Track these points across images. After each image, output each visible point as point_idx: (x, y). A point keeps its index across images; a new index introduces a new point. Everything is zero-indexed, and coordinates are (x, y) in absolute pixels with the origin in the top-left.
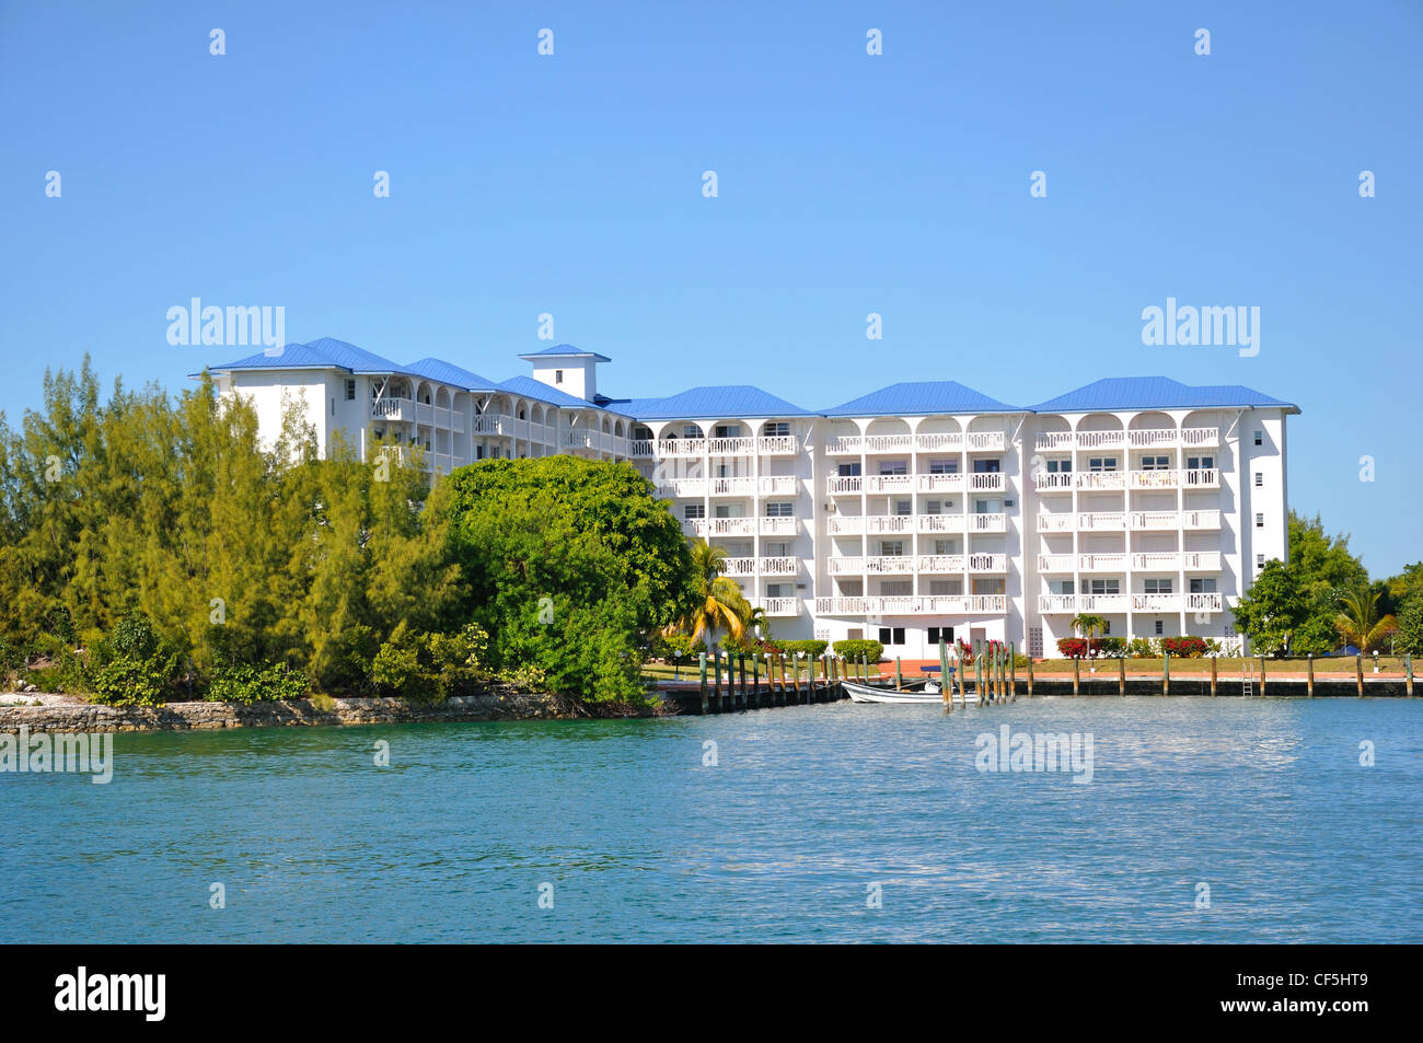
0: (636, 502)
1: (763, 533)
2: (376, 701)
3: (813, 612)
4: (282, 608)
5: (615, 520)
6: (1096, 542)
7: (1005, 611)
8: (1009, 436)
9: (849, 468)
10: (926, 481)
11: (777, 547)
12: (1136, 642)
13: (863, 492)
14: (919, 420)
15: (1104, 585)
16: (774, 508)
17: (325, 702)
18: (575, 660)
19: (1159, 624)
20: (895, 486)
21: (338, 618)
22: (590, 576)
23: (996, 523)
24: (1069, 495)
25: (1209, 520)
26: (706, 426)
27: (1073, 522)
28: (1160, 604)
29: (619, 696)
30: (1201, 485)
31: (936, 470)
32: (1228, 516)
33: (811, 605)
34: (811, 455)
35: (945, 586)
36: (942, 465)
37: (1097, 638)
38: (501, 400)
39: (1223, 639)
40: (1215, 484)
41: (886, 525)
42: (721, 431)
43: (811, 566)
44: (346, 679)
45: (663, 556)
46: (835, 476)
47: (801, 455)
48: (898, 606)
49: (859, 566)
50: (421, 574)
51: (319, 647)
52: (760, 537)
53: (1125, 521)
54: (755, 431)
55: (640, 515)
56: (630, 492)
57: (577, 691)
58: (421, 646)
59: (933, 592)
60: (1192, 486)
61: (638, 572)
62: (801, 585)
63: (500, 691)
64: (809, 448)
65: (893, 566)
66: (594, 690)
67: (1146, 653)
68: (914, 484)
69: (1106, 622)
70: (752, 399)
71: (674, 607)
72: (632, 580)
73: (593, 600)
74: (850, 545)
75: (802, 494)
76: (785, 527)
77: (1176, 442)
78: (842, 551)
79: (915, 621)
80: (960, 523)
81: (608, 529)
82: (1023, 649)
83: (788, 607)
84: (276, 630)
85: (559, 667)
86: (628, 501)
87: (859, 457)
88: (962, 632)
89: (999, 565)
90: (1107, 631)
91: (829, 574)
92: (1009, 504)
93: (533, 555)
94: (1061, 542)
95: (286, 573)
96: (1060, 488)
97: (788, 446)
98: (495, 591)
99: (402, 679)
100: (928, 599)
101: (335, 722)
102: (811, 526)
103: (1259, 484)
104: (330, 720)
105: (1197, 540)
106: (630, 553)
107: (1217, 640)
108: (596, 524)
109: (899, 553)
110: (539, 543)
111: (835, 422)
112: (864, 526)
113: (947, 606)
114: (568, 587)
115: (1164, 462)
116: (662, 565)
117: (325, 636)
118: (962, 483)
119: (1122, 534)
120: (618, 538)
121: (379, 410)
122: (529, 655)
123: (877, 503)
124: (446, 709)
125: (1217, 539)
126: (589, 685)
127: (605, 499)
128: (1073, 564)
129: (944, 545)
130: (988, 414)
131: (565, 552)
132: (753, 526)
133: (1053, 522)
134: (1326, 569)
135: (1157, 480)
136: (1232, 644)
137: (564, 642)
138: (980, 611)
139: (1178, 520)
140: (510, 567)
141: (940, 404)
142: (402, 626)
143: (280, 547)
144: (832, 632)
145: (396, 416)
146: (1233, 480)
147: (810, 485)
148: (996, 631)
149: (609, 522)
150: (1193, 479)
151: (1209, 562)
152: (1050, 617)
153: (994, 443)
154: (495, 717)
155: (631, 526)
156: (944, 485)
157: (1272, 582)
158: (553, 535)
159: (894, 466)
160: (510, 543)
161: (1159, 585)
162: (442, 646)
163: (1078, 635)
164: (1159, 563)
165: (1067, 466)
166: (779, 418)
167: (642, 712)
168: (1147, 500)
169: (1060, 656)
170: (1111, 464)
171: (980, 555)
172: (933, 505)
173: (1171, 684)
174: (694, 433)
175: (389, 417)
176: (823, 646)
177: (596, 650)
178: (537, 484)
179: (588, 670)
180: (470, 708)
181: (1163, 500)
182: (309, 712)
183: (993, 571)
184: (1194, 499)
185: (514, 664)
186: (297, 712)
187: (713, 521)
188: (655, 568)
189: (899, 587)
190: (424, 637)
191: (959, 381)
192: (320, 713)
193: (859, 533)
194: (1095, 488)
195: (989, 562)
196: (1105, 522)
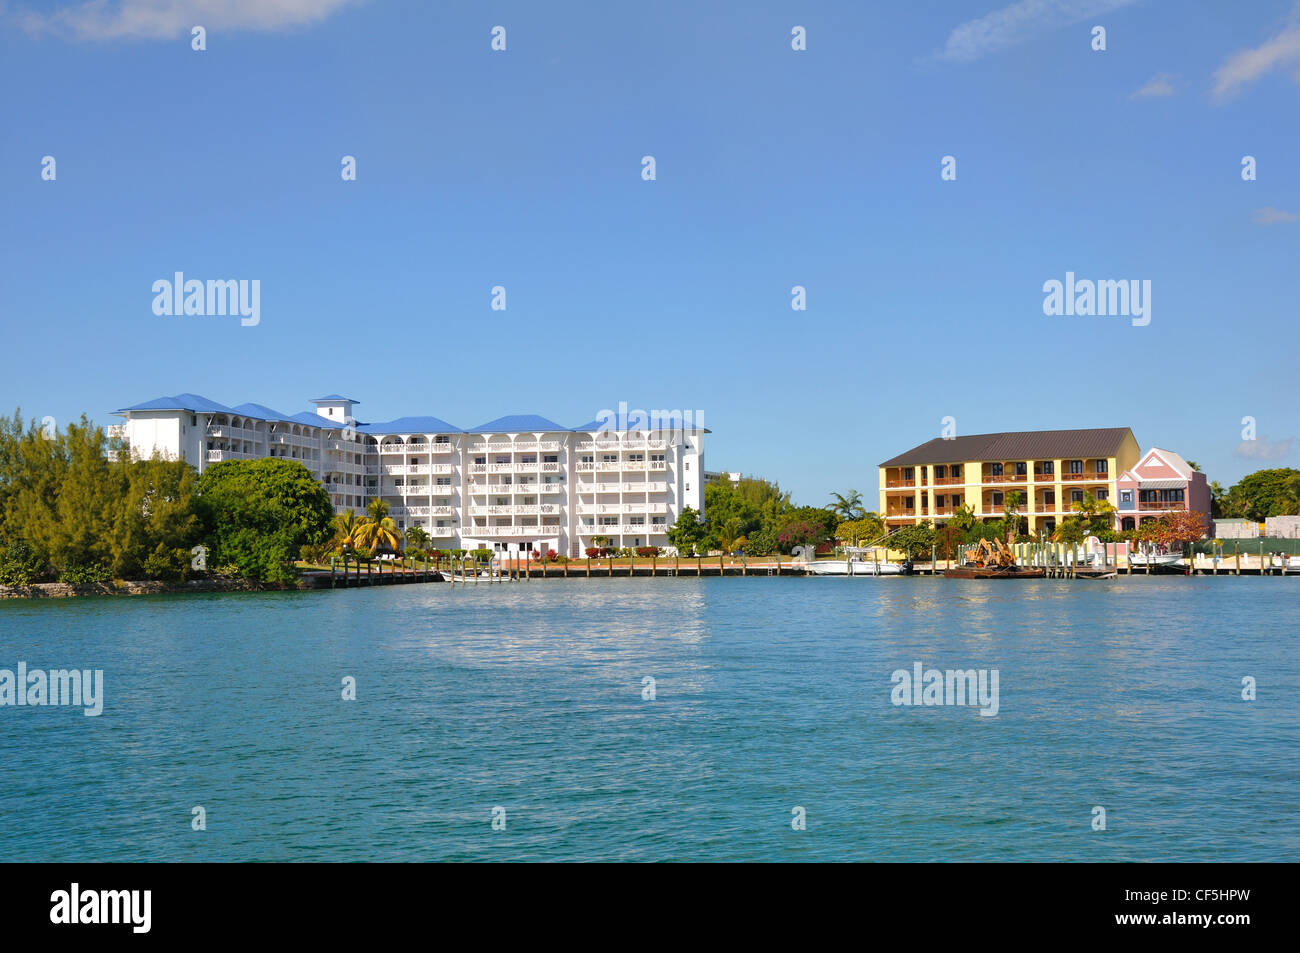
0: (301, 482)
1: (435, 494)
2: (149, 583)
3: (461, 535)
4: (98, 536)
5: (290, 491)
6: (605, 498)
7: (557, 534)
8: (562, 443)
9: (480, 460)
10: (520, 467)
11: (441, 501)
12: (625, 550)
13: (487, 473)
14: (515, 435)
15: (611, 520)
16: (441, 481)
17: (121, 583)
18: (256, 562)
19: (637, 540)
20: (504, 469)
21: (126, 541)
22: (269, 519)
23: (555, 489)
24: (592, 474)
25: (661, 487)
26: (405, 438)
27: (595, 488)
28: (638, 530)
29: (278, 579)
30: (658, 469)
31: (525, 461)
32: (671, 485)
33: (459, 531)
34: (461, 453)
35: (529, 521)
36: (528, 458)
37: (605, 547)
38: (283, 425)
39: (668, 548)
40: (664, 469)
41: (498, 490)
42: (414, 440)
43: (460, 511)
44: (132, 572)
45: (314, 509)
46: (473, 464)
47: (455, 453)
48: (505, 532)
49: (485, 511)
50: (175, 519)
51: (117, 556)
52: (433, 496)
53: (620, 488)
54: (430, 441)
55: (303, 488)
56: (299, 476)
57: (258, 577)
58: (172, 555)
59: (523, 525)
60: (653, 470)
61: (301, 517)
62: (454, 521)
63: (216, 578)
64: (459, 449)
65: (503, 511)
66: (266, 577)
67: (628, 554)
68: (512, 469)
69: (611, 540)
70: (430, 423)
71: (320, 534)
72: (299, 522)
73: (271, 532)
74: (480, 500)
75: (455, 474)
76: (446, 491)
77: (644, 447)
78: (477, 502)
79: (513, 539)
80: (536, 489)
81: (287, 495)
82: (569, 554)
83: (448, 533)
84: (94, 547)
85: (247, 565)
86: (297, 482)
87: (485, 454)
88: (537, 546)
89: (556, 511)
90: (611, 544)
91: (469, 515)
92: (562, 478)
93: (239, 509)
94: (588, 498)
95: (100, 519)
96: (589, 471)
97: (447, 448)
98: (217, 528)
99: (159, 572)
100: (520, 528)
101: (127, 593)
102: (460, 490)
103: (687, 468)
104: (124, 591)
105: (655, 497)
106: (298, 507)
107: (664, 548)
108: (280, 493)
109: (506, 504)
110: (242, 503)
111: (473, 436)
112: (486, 490)
113: (530, 531)
114: (258, 525)
115: (640, 457)
116: (314, 514)
117: (120, 550)
118: (538, 468)
119: (618, 494)
120: (291, 500)
121: (209, 432)
122: (233, 559)
123: (494, 478)
124: (187, 587)
125: (666, 497)
126: (263, 574)
127: (286, 481)
128: (595, 509)
129: (529, 500)
130: (551, 431)
131: (257, 507)
132: (429, 490)
133: (584, 488)
134: (741, 511)
135: (636, 466)
136: (671, 550)
137: (252, 553)
138: (545, 534)
139: (646, 487)
140: (225, 515)
141: (526, 426)
142: (161, 545)
143: (98, 505)
144: (470, 545)
145: (218, 435)
146: (674, 466)
147: (459, 469)
148: (554, 545)
149: (287, 492)
150: (654, 466)
151: (661, 508)
152: (583, 537)
153: (554, 447)
154: (214, 591)
155: (298, 494)
156: (529, 469)
157: (685, 518)
158: (251, 499)
159: (504, 459)
160: (227, 502)
161: (637, 520)
162: (183, 555)
163: (596, 546)
164: (637, 509)
165: (591, 460)
166: (443, 434)
167: (290, 588)
168: (631, 477)
169: (587, 557)
170: (614, 458)
171: (547, 505)
172: (524, 479)
173: (634, 571)
174: (399, 441)
175: (215, 435)
176: (465, 553)
177: (267, 556)
178: (251, 472)
179: (263, 567)
180: (201, 586)
181: (637, 477)
182: (113, 588)
183: (553, 513)
184: (654, 476)
185: (225, 563)
186: (107, 588)
187: (410, 487)
188: (310, 515)
189: (504, 521)
190: (173, 551)
191: (540, 415)
192: (118, 589)
193: (483, 494)
194: (606, 470)
195: (551, 509)
196: (611, 488)
